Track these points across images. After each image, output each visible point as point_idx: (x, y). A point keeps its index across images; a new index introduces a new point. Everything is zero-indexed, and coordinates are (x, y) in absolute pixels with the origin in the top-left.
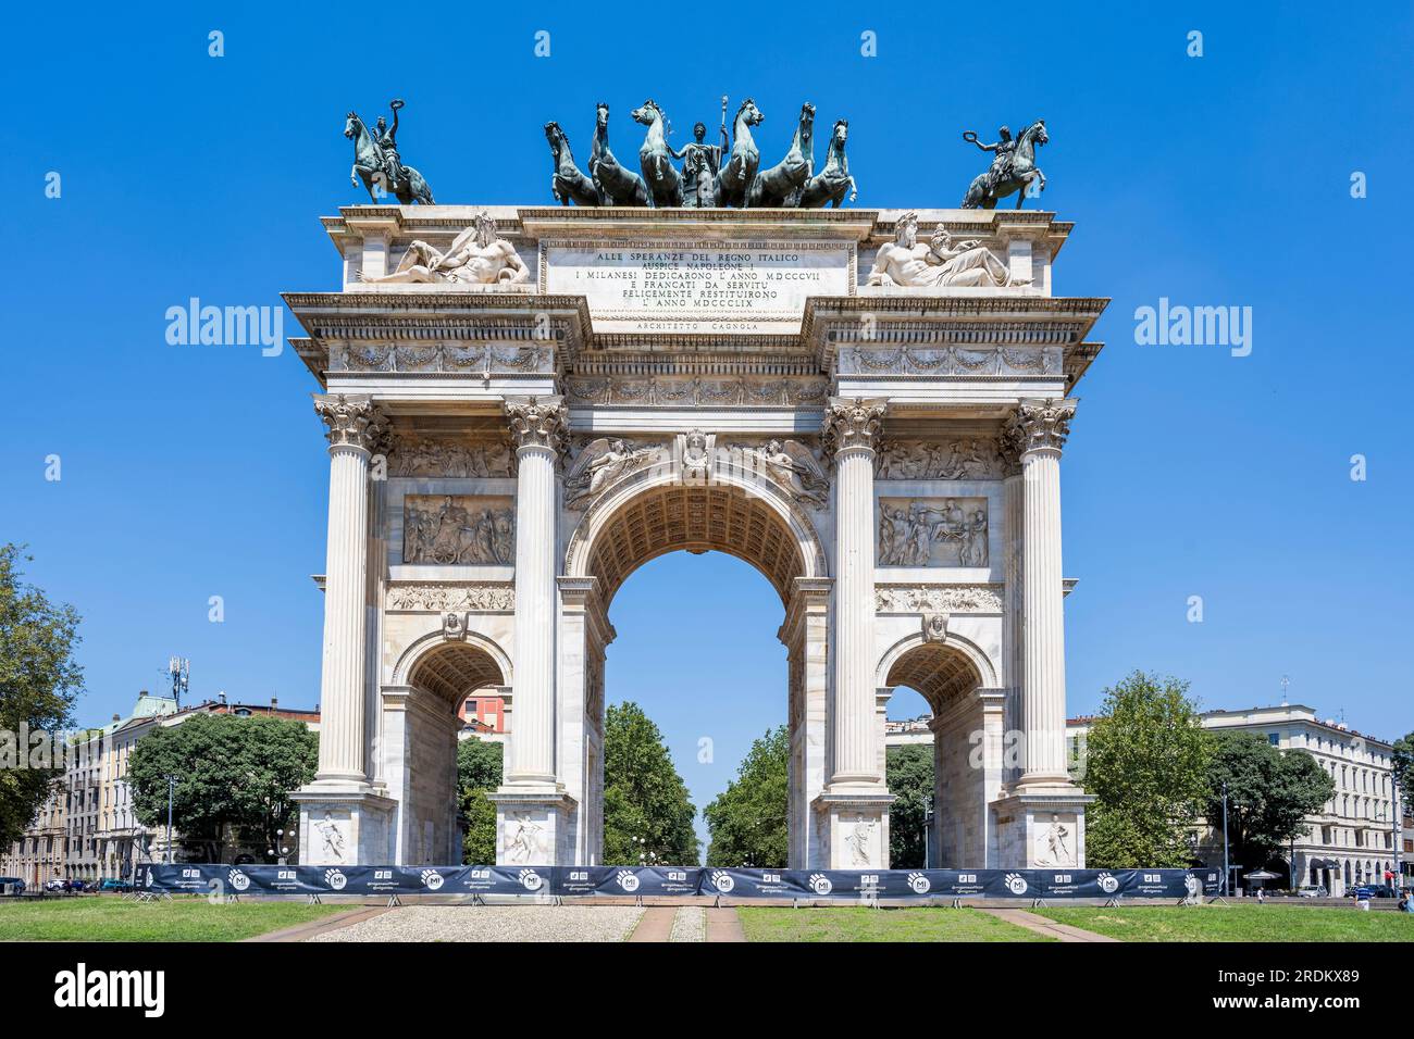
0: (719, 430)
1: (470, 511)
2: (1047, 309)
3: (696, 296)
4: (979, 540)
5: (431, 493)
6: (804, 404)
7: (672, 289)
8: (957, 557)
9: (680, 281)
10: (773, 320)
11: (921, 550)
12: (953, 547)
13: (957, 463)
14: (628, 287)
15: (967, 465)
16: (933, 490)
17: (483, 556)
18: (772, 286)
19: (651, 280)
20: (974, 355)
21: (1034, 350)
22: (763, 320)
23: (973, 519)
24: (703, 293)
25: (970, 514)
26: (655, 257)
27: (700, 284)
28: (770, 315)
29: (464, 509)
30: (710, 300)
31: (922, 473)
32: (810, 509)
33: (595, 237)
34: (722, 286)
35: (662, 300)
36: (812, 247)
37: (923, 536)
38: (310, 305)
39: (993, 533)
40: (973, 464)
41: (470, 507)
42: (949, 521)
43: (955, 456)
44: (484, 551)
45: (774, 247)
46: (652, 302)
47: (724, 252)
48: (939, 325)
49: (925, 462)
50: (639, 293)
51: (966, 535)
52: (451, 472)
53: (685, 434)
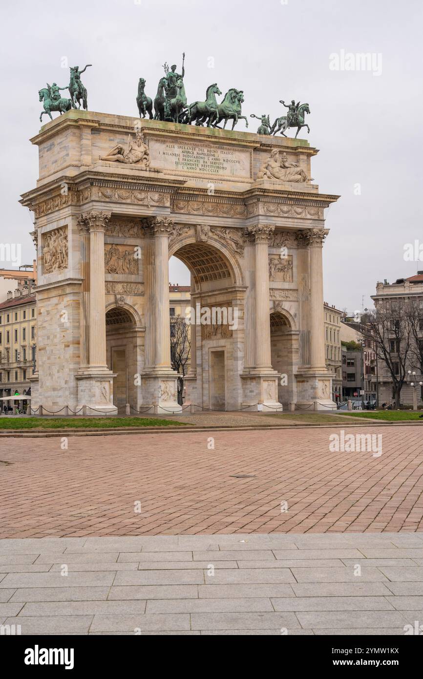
0: (211, 224)
1: (120, 250)
2: (323, 197)
3: (200, 166)
4: (290, 270)
5: (108, 243)
6: (238, 216)
7: (192, 163)
8: (283, 278)
9: (194, 159)
10: (227, 181)
11: (272, 275)
12: (281, 274)
13: (283, 241)
14: (177, 161)
15: (286, 242)
16: (276, 251)
17: (127, 271)
18: (225, 165)
19: (184, 158)
20: (299, 209)
21: (316, 209)
22: (224, 180)
23: (287, 263)
24: (202, 165)
25: (286, 261)
26: (186, 148)
27: (201, 161)
28: (226, 178)
29: (118, 249)
30: (205, 168)
31: (272, 244)
32: (238, 257)
33: (166, 138)
34: (209, 164)
35: (189, 166)
36: (238, 150)
37: (273, 269)
38: (95, 175)
39: (295, 269)
40: (288, 242)
41: (121, 249)
42: (280, 263)
43: (283, 238)
44: (128, 268)
45: (226, 149)
46: (185, 168)
47: (209, 149)
48: (291, 199)
49: (273, 240)
50: (181, 163)
51: (286, 269)
52: (114, 234)
53: (200, 225)
